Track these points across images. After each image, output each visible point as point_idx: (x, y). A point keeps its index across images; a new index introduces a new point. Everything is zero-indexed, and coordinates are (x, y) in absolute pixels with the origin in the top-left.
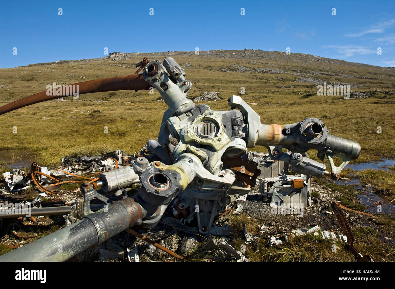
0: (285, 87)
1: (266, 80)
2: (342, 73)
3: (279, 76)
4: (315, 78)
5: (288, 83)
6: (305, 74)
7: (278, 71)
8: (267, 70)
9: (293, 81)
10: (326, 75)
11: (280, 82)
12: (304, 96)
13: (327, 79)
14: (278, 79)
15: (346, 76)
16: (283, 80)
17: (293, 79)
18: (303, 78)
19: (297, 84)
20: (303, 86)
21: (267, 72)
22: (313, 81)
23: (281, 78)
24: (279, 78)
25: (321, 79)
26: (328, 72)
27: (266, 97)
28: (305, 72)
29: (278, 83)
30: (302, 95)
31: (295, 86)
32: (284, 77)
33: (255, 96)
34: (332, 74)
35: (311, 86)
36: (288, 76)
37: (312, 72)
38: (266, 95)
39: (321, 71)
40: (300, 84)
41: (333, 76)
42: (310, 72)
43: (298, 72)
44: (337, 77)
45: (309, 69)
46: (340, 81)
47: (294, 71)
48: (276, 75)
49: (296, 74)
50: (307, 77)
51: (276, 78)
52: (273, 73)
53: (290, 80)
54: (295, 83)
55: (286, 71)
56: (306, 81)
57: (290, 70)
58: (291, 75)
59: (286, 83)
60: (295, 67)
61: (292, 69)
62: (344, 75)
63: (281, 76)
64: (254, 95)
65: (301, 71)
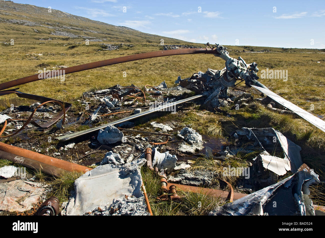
0: (43, 39)
1: (23, 31)
2: (88, 29)
3: (35, 28)
4: (67, 32)
5: (46, 36)
6: (58, 27)
7: (34, 24)
8: (21, 22)
9: (49, 34)
10: (76, 29)
11: (36, 34)
12: (69, 47)
13: (78, 33)
14: (34, 32)
15: (91, 31)
16: (39, 32)
17: (49, 32)
18: (57, 31)
19: (53, 36)
20: (59, 38)
21: (22, 24)
22: (66, 34)
23: (37, 30)
24: (36, 31)
25: (73, 33)
26: (77, 27)
27: (34, 48)
28: (58, 26)
29: (36, 35)
30: (68, 47)
31: (52, 38)
32: (40, 29)
33: (23, 47)
34: (81, 29)
35: (66, 39)
36: (44, 29)
37: (64, 26)
38: (33, 46)
39: (71, 26)
40: (57, 37)
41: (82, 30)
42: (62, 26)
43: (52, 26)
44: (85, 31)
45: (61, 24)
46: (88, 35)
47: (48, 24)
48: (32, 27)
49: (51, 27)
50: (60, 31)
51: (33, 31)
52: (28, 25)
53: (46, 33)
54: (51, 35)
55: (41, 24)
56: (60, 34)
57: (45, 23)
58: (46, 28)
59: (44, 36)
60: (48, 21)
61: (46, 23)
62: (90, 30)
63: (37, 29)
64: (21, 46)
65: (55, 25)
